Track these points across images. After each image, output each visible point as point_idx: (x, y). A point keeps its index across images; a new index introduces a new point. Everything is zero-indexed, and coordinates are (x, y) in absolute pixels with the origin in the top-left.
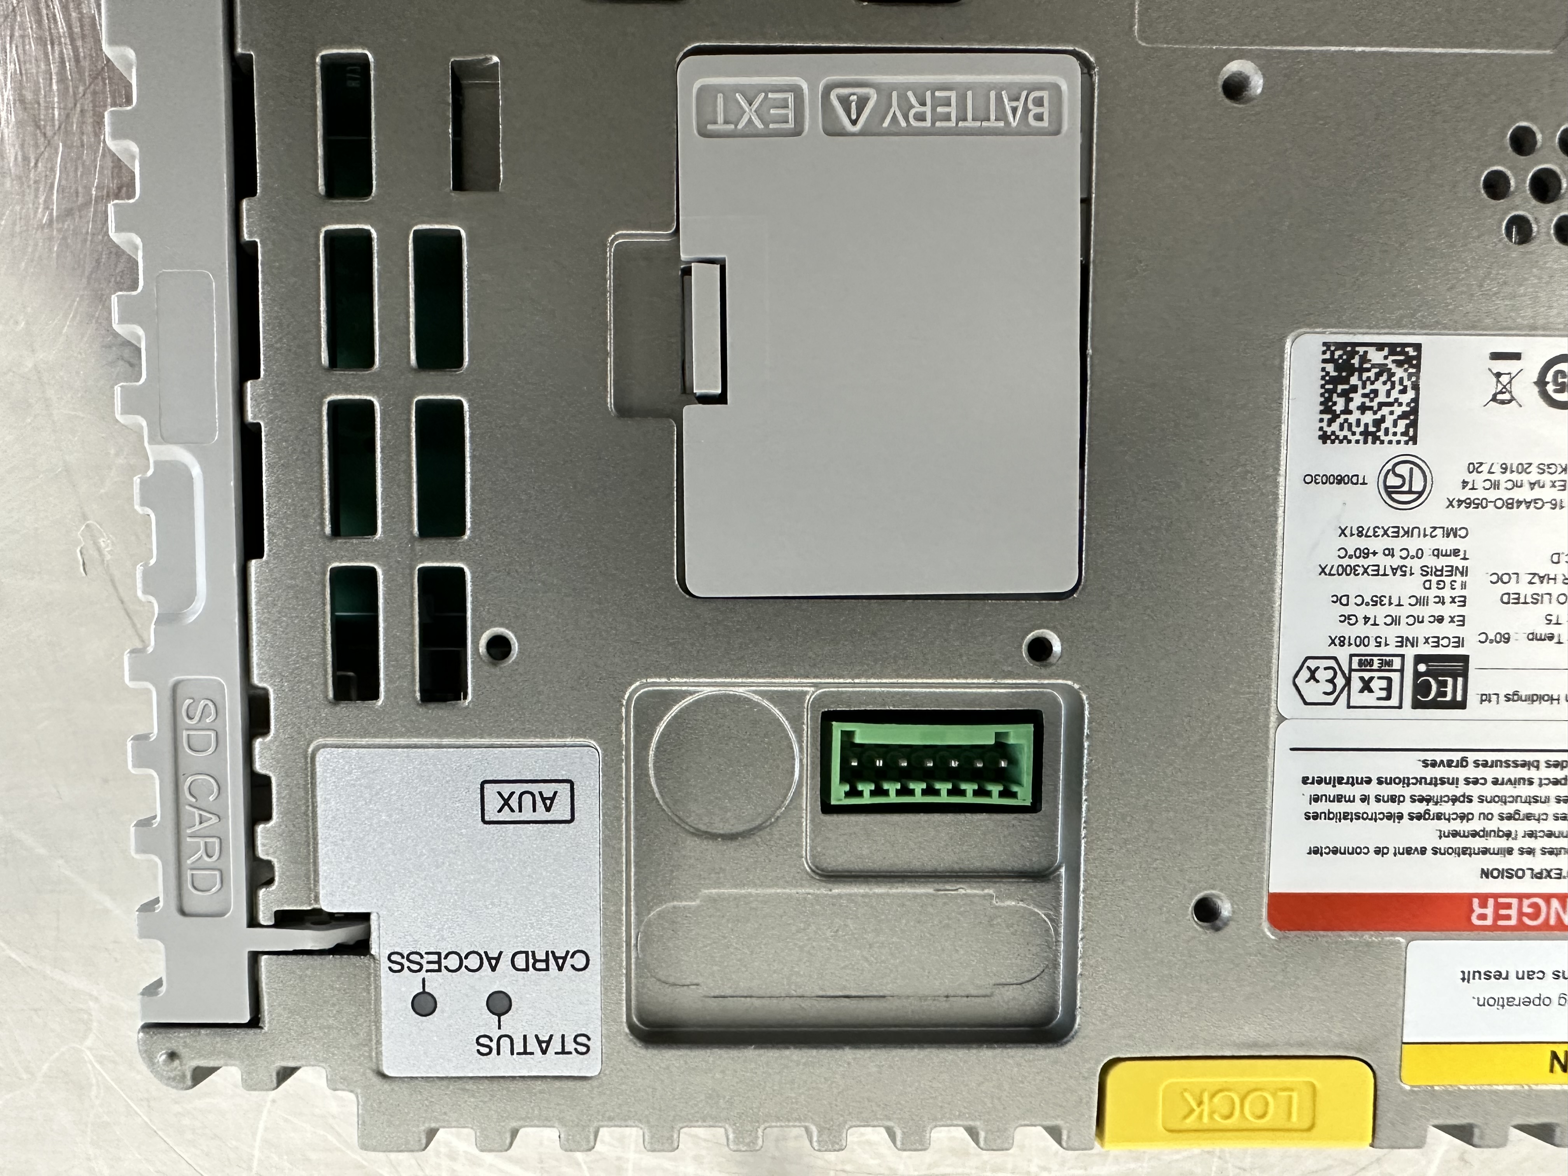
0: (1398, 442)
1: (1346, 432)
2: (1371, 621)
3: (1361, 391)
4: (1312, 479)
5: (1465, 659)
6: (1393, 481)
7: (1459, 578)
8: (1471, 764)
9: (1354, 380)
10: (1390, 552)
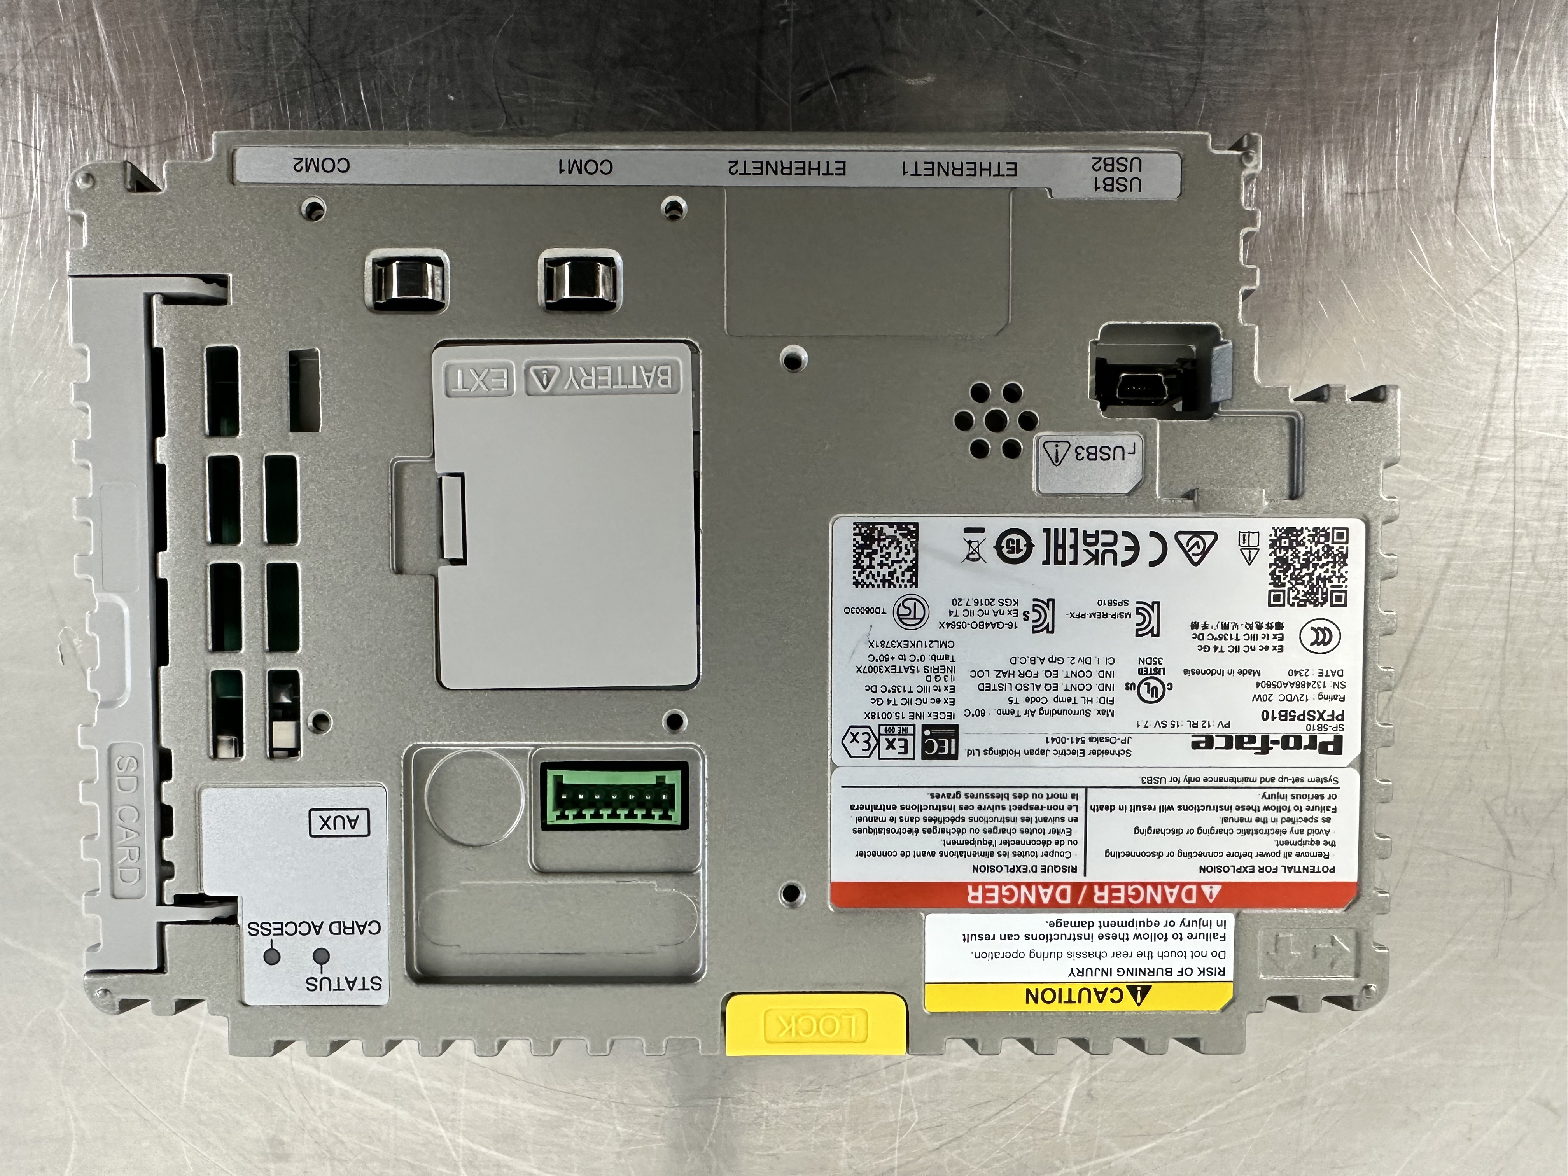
0: (906, 586)
1: (871, 580)
2: (893, 702)
3: (879, 553)
4: (849, 611)
5: (956, 727)
6: (903, 611)
7: (949, 674)
8: (963, 796)
9: (875, 546)
10: (902, 658)
